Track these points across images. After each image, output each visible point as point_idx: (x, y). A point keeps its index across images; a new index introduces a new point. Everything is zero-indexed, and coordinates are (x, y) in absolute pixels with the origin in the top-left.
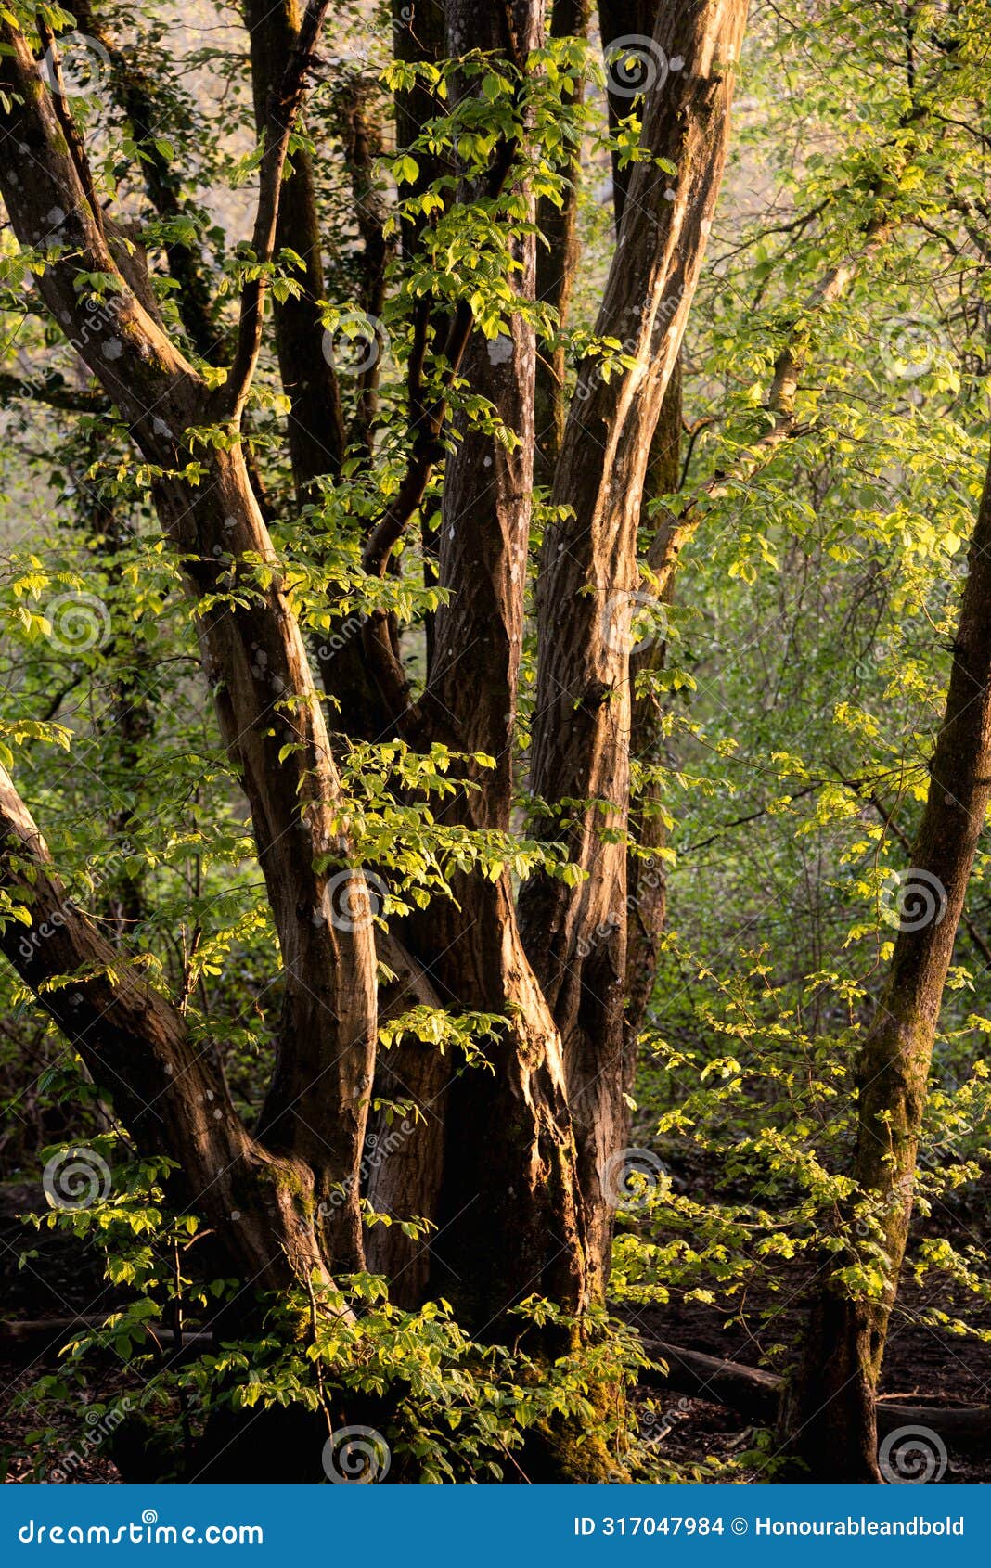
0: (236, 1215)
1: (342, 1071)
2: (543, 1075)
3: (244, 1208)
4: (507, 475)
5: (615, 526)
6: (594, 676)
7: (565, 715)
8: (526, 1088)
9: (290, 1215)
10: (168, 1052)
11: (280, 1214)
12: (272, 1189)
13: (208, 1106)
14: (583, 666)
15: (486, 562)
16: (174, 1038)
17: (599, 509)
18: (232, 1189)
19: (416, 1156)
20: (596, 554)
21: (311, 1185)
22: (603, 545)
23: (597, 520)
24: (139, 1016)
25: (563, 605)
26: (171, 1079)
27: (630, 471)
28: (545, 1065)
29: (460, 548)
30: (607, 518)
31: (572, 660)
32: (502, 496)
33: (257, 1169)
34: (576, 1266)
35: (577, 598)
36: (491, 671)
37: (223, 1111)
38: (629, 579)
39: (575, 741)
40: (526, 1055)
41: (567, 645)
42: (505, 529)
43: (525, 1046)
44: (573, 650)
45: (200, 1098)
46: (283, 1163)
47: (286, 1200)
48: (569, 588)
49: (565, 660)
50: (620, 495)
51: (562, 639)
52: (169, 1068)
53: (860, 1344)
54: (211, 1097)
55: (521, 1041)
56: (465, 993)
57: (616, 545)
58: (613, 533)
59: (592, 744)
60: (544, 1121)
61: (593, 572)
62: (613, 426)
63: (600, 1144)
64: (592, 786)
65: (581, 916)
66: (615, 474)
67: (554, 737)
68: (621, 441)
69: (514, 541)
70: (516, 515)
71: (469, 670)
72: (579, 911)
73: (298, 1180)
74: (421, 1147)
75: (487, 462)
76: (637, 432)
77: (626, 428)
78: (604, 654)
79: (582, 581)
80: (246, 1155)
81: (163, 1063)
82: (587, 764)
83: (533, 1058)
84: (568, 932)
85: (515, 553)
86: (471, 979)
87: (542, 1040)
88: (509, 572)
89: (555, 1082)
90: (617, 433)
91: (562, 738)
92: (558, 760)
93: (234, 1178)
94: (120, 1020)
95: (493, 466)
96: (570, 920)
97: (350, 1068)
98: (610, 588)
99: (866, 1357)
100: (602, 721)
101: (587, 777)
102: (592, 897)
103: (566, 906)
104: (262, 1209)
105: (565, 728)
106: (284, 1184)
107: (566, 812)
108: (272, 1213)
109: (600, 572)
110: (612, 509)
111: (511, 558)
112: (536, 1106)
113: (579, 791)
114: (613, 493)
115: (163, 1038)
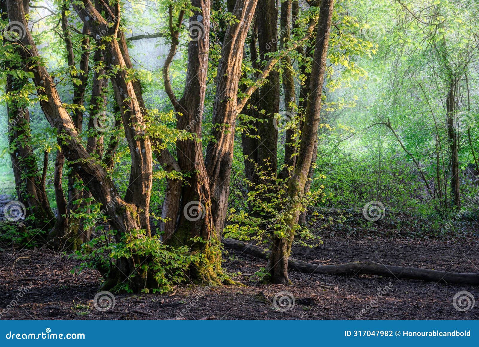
0: (117, 216)
1: (143, 185)
2: (203, 187)
3: (118, 214)
4: (201, 48)
5: (234, 60)
6: (227, 95)
7: (219, 104)
8: (199, 190)
9: (129, 216)
10: (101, 179)
11: (127, 216)
12: (125, 210)
13: (111, 192)
14: (224, 93)
15: (196, 68)
16: (103, 176)
17: (230, 56)
18: (116, 211)
19: (172, 205)
20: (229, 66)
21: (136, 209)
22: (231, 64)
23: (230, 59)
24: (94, 171)
25: (220, 79)
26: (102, 186)
27: (238, 47)
28: (204, 184)
29: (190, 65)
30: (232, 58)
31: (222, 91)
32: (200, 53)
33: (122, 206)
34: (208, 230)
35: (223, 77)
36: (196, 94)
37: (115, 193)
38: (238, 72)
39: (221, 110)
40: (199, 182)
41: (221, 88)
42: (200, 60)
43: (199, 180)
44: (222, 89)
45: (109, 190)
46: (129, 205)
47: (129, 213)
48: (222, 74)
49: (220, 91)
50: (235, 53)
51: (220, 86)
52: (101, 183)
53: (283, 249)
54: (112, 189)
55: (198, 179)
56: (187, 168)
57: (234, 64)
58: (234, 62)
59: (225, 111)
60: (202, 197)
61: (228, 71)
62: (234, 37)
63: (221, 203)
64: (225, 121)
65: (221, 151)
66: (234, 48)
67: (217, 109)
68: (236, 40)
69: (203, 63)
70: (203, 57)
71: (191, 94)
72: (220, 150)
73: (132, 209)
74: (173, 202)
75: (196, 45)
76: (240, 38)
77: (238, 37)
78: (230, 90)
79: (225, 73)
80: (120, 203)
81: (100, 182)
82: (224, 116)
83: (201, 183)
84: (217, 155)
85: (203, 66)
86: (188, 165)
87: (204, 179)
88: (201, 71)
89: (206, 188)
90: (235, 38)
91: (218, 110)
92: (217, 115)
93: (117, 208)
94: (89, 172)
95: (198, 46)
96: (218, 152)
97: (145, 184)
98: (232, 74)
99: (285, 251)
100: (228, 106)
101: (224, 118)
102: (224, 147)
103: (217, 148)
104: (123, 215)
105: (219, 107)
106: (128, 209)
107: (218, 127)
108: (125, 216)
109: (230, 71)
110: (233, 56)
111: (202, 67)
112: (201, 194)
113: (221, 122)
114: (234, 52)
115: (100, 176)
